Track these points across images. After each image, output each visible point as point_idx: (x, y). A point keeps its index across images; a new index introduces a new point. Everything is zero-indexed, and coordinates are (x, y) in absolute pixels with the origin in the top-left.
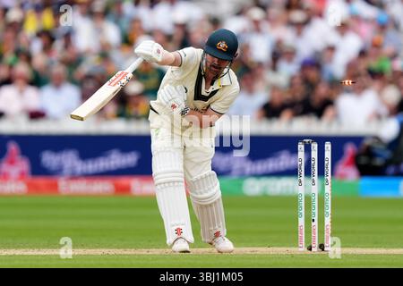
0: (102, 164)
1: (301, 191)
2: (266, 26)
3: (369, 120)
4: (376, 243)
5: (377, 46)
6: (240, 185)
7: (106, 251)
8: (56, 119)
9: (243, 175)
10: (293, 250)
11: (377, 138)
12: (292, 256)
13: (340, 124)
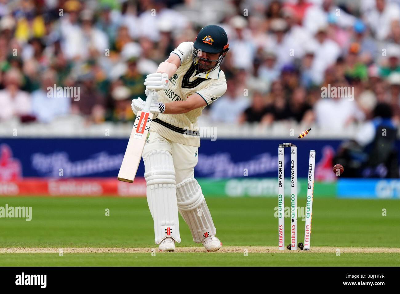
0: (90, 166)
1: (281, 192)
2: (247, 34)
3: (346, 124)
4: (352, 242)
5: (354, 53)
6: (223, 187)
7: (94, 250)
8: (46, 123)
9: (226, 177)
10: (273, 249)
11: (354, 142)
12: (273, 255)
13: (318, 127)
